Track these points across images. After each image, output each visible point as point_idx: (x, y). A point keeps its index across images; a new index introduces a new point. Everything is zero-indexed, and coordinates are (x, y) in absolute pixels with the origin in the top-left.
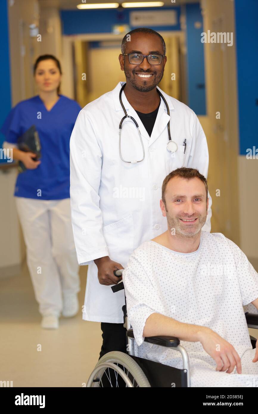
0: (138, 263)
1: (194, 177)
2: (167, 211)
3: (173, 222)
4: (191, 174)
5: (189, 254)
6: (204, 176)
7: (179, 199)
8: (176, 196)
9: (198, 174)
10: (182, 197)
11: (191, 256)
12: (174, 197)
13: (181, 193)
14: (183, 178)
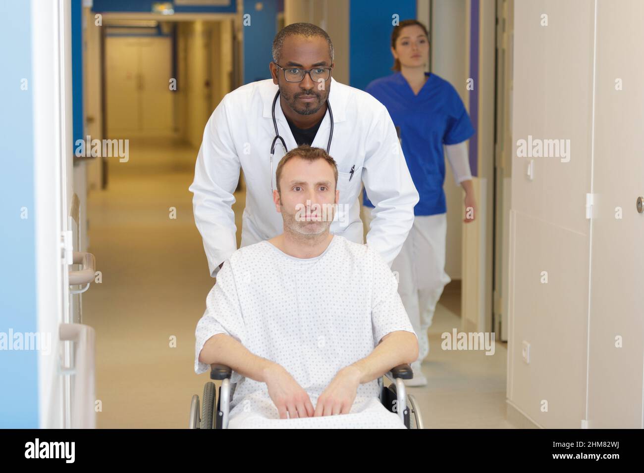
0: (230, 269)
1: (319, 158)
2: (281, 204)
3: (291, 219)
4: (315, 155)
5: (306, 261)
6: (332, 158)
7: (299, 187)
8: (295, 182)
9: (324, 154)
10: (302, 184)
11: (309, 264)
12: (291, 184)
13: (301, 178)
14: (304, 160)
